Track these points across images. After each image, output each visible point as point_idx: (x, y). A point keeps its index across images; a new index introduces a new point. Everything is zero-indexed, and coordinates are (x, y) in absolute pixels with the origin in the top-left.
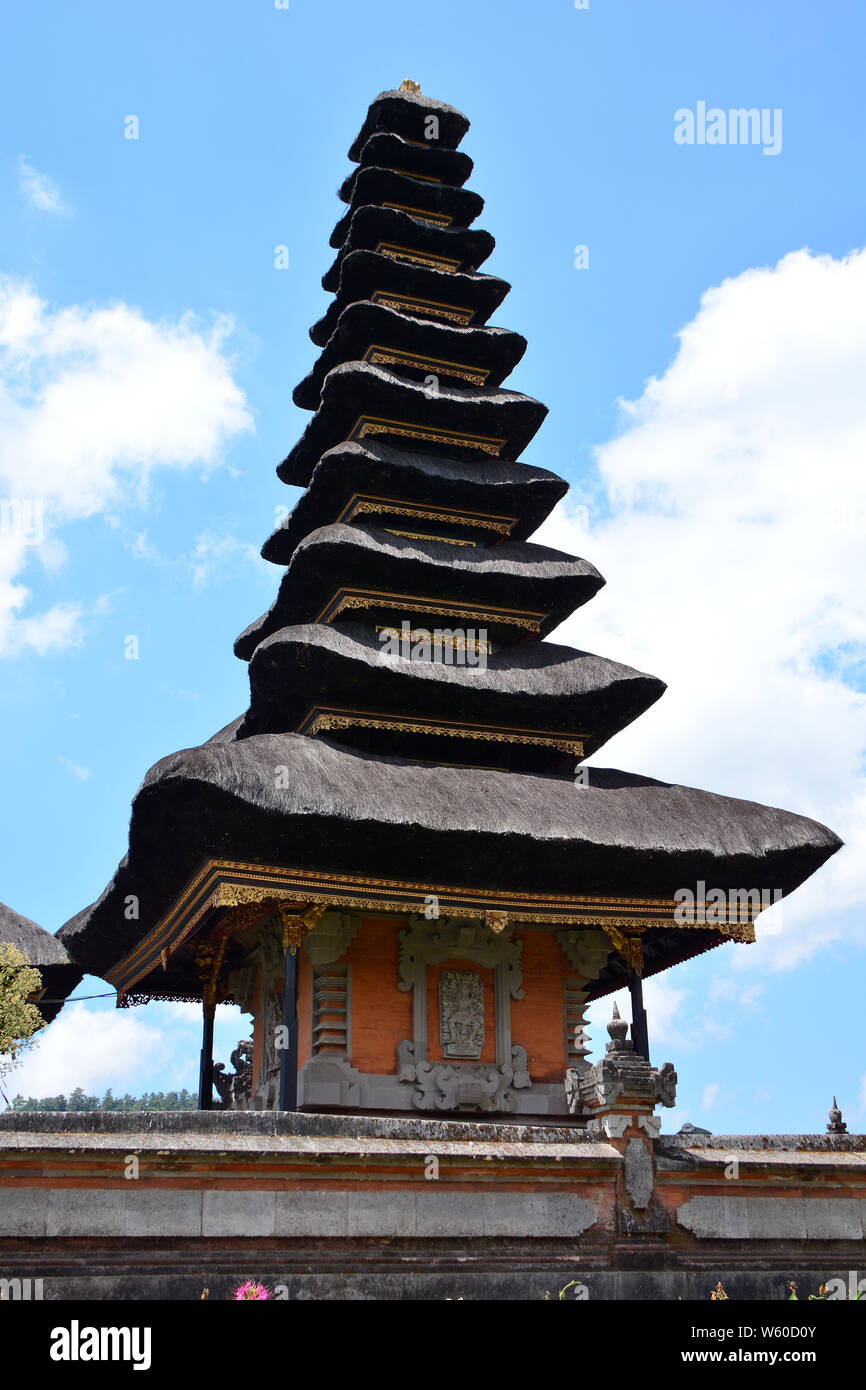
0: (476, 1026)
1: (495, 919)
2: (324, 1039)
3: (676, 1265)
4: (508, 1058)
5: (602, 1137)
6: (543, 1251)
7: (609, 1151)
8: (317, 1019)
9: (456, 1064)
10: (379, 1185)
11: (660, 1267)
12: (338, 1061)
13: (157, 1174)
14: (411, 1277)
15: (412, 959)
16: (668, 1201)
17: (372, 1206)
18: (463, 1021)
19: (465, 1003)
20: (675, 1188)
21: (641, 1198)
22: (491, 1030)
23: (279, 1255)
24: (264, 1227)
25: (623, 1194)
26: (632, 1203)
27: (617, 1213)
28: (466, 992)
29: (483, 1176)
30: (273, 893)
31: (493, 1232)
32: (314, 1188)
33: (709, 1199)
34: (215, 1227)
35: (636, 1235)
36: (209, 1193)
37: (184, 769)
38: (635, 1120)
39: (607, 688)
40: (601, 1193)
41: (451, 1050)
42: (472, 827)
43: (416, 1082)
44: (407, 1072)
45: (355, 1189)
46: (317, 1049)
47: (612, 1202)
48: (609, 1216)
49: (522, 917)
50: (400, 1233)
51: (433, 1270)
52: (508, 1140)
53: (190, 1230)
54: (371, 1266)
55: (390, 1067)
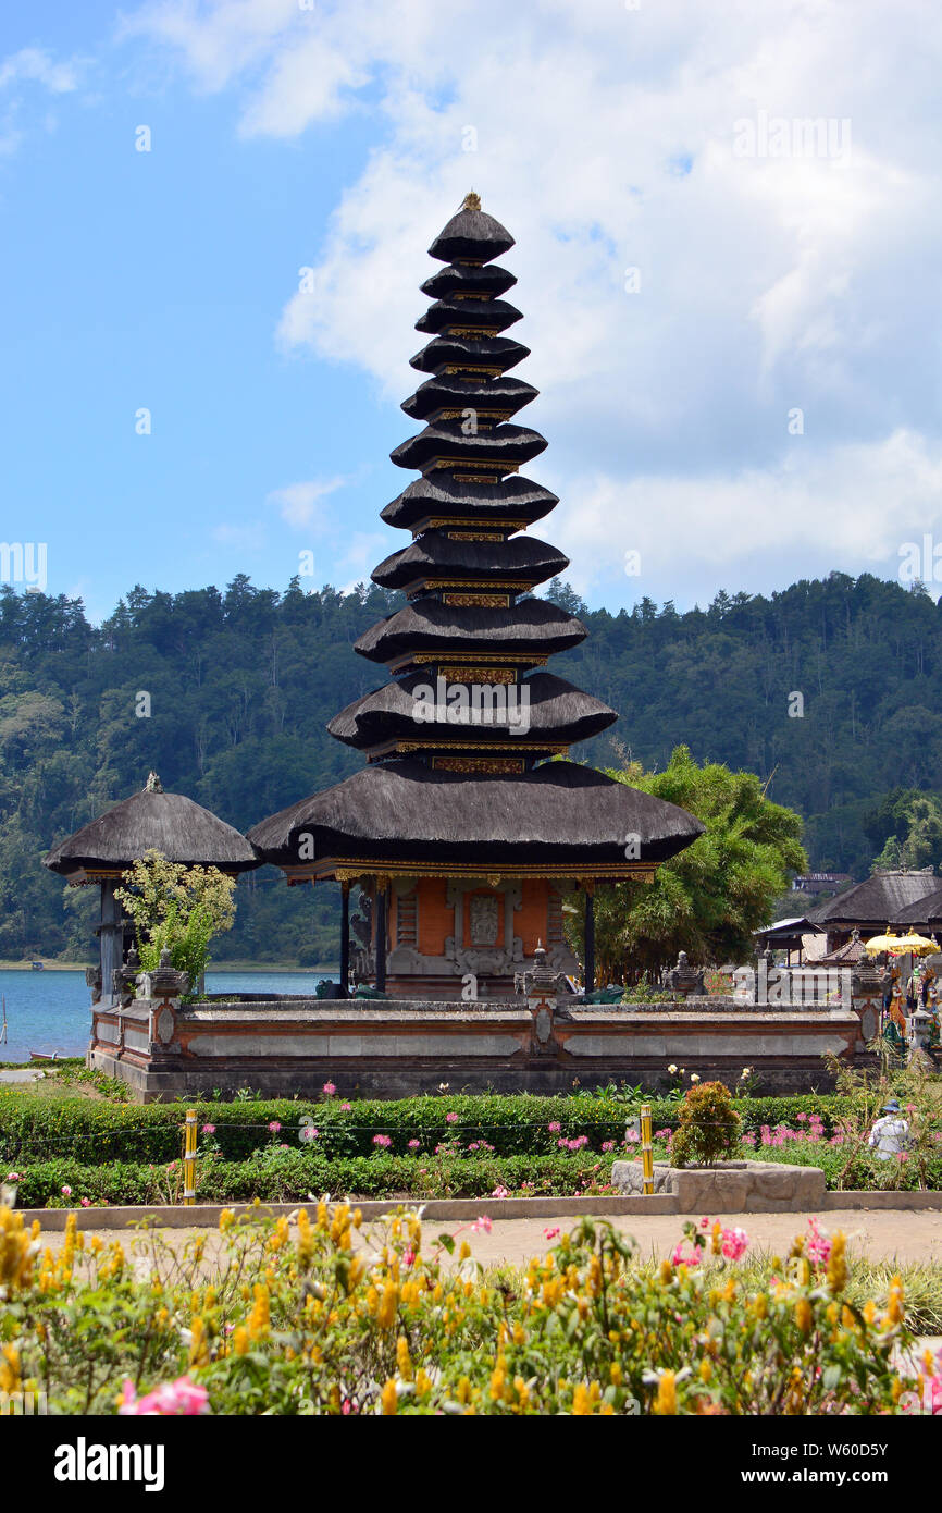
0: (492, 927)
1: (492, 879)
2: (402, 936)
3: (559, 1068)
4: (511, 945)
5: (527, 1008)
6: (494, 1061)
7: (528, 1015)
8: (400, 924)
9: (479, 949)
10: (411, 1033)
11: (550, 1070)
12: (411, 949)
13: (308, 1029)
14: (425, 1073)
15: (454, 889)
16: (559, 1038)
17: (407, 1043)
18: (485, 924)
19: (485, 915)
20: (564, 1032)
21: (544, 1037)
22: (502, 929)
23: (364, 1064)
24: (357, 1052)
25: (535, 1036)
26: (539, 1040)
27: (532, 1045)
28: (486, 908)
29: (463, 1028)
30: (366, 872)
31: (467, 1054)
32: (380, 1035)
33: (581, 1037)
34: (334, 1052)
35: (540, 1055)
36: (331, 1037)
37: (314, 819)
38: (543, 1001)
39: (577, 722)
40: (524, 1035)
41: (476, 941)
42: (473, 839)
43: (455, 960)
44: (450, 955)
45: (399, 1035)
46: (400, 941)
47: (529, 1039)
48: (527, 1045)
49: (509, 876)
50: (421, 1054)
51: (436, 1071)
52: (477, 1010)
53: (324, 1053)
54: (407, 1069)
55: (441, 951)
